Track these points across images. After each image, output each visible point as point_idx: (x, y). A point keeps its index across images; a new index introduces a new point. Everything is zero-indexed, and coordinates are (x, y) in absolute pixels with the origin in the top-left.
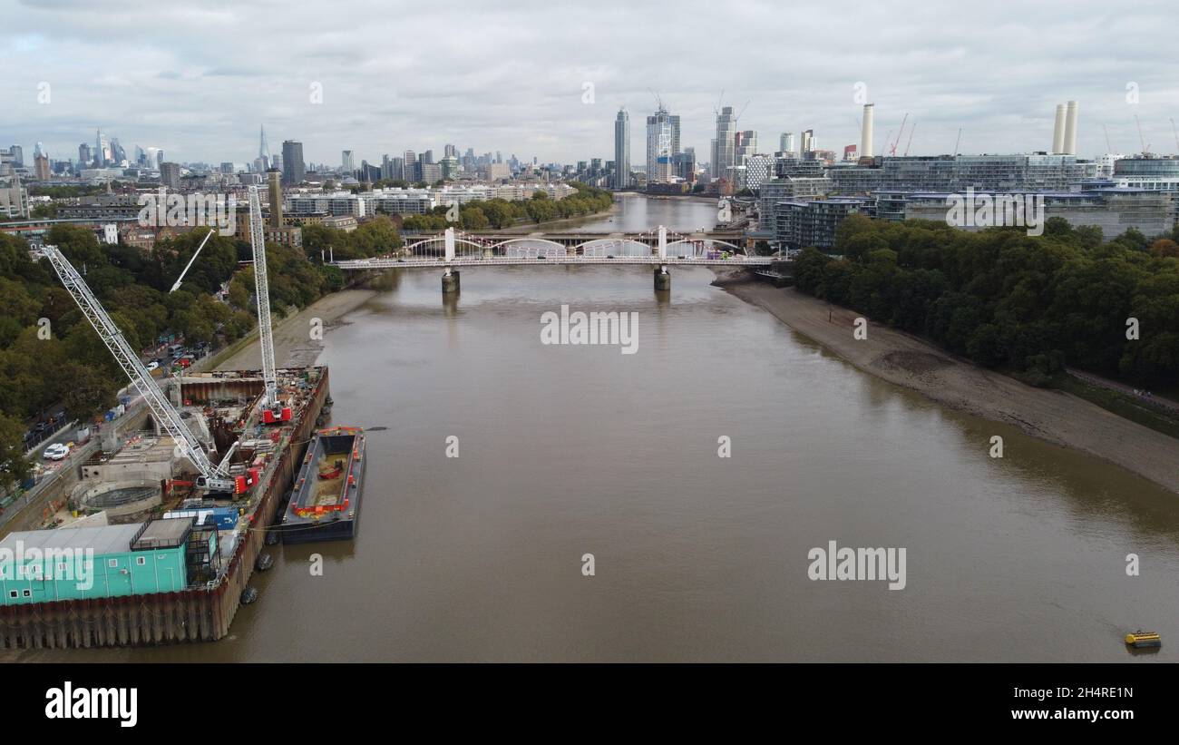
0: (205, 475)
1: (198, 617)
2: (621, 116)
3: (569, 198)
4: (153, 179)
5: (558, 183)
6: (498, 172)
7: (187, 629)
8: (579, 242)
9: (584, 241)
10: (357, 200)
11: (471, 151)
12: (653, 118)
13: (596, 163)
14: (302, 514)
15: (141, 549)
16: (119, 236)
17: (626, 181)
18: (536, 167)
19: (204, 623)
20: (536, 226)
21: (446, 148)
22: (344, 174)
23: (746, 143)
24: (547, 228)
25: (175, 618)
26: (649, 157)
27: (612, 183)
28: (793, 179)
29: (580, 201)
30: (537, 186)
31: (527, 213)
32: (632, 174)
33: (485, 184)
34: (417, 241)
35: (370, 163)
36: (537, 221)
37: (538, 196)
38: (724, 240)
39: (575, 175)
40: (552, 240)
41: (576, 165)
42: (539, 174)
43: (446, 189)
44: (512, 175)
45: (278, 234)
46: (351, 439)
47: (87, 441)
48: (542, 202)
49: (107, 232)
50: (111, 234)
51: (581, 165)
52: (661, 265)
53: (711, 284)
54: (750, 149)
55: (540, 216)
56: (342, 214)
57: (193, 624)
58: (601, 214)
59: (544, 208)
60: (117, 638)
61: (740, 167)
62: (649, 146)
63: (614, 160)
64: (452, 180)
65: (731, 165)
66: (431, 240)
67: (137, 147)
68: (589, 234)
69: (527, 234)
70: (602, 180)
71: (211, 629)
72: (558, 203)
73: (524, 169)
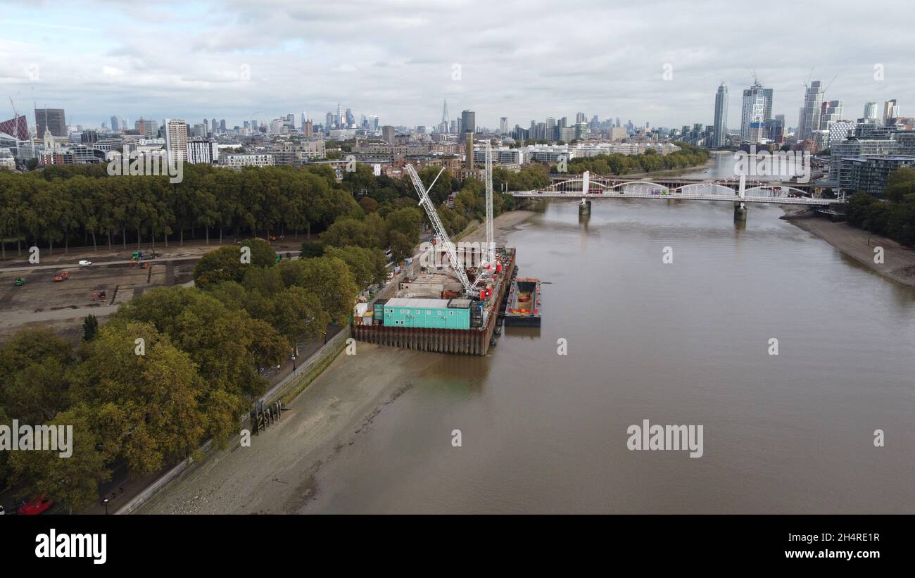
0: (467, 288)
1: (475, 343)
2: (721, 89)
3: (674, 154)
4: (376, 137)
5: (666, 142)
6: (617, 134)
7: (469, 348)
8: (679, 185)
9: (683, 185)
10: (518, 152)
11: (596, 117)
12: (749, 91)
13: (697, 127)
14: (515, 312)
15: (452, 308)
16: (382, 171)
17: (722, 142)
18: (649, 130)
19: (477, 346)
20: (647, 174)
21: (578, 115)
22: (503, 134)
23: (832, 111)
24: (655, 175)
25: (464, 343)
26: (743, 123)
27: (711, 144)
28: (861, 141)
29: (682, 157)
30: (648, 145)
31: (640, 165)
32: (728, 137)
33: (609, 143)
34: (561, 181)
35: (521, 126)
36: (648, 171)
37: (649, 152)
38: (796, 187)
39: (680, 136)
40: (657, 183)
41: (681, 129)
42: (650, 136)
43: (580, 146)
44: (629, 136)
45: (471, 174)
46: (534, 284)
47: (399, 272)
48: (652, 156)
49: (375, 169)
50: (377, 170)
51: (685, 129)
52: (740, 202)
53: (780, 218)
54: (835, 116)
55: (650, 167)
56: (508, 161)
57: (472, 346)
58: (698, 167)
59: (653, 161)
60: (438, 348)
61: (824, 131)
62: (744, 114)
63: (713, 125)
64: (583, 140)
65: (816, 129)
66: (570, 181)
67: (362, 115)
68: (687, 180)
69: (640, 179)
70: (702, 141)
71: (480, 350)
72: (663, 157)
73: (638, 132)
